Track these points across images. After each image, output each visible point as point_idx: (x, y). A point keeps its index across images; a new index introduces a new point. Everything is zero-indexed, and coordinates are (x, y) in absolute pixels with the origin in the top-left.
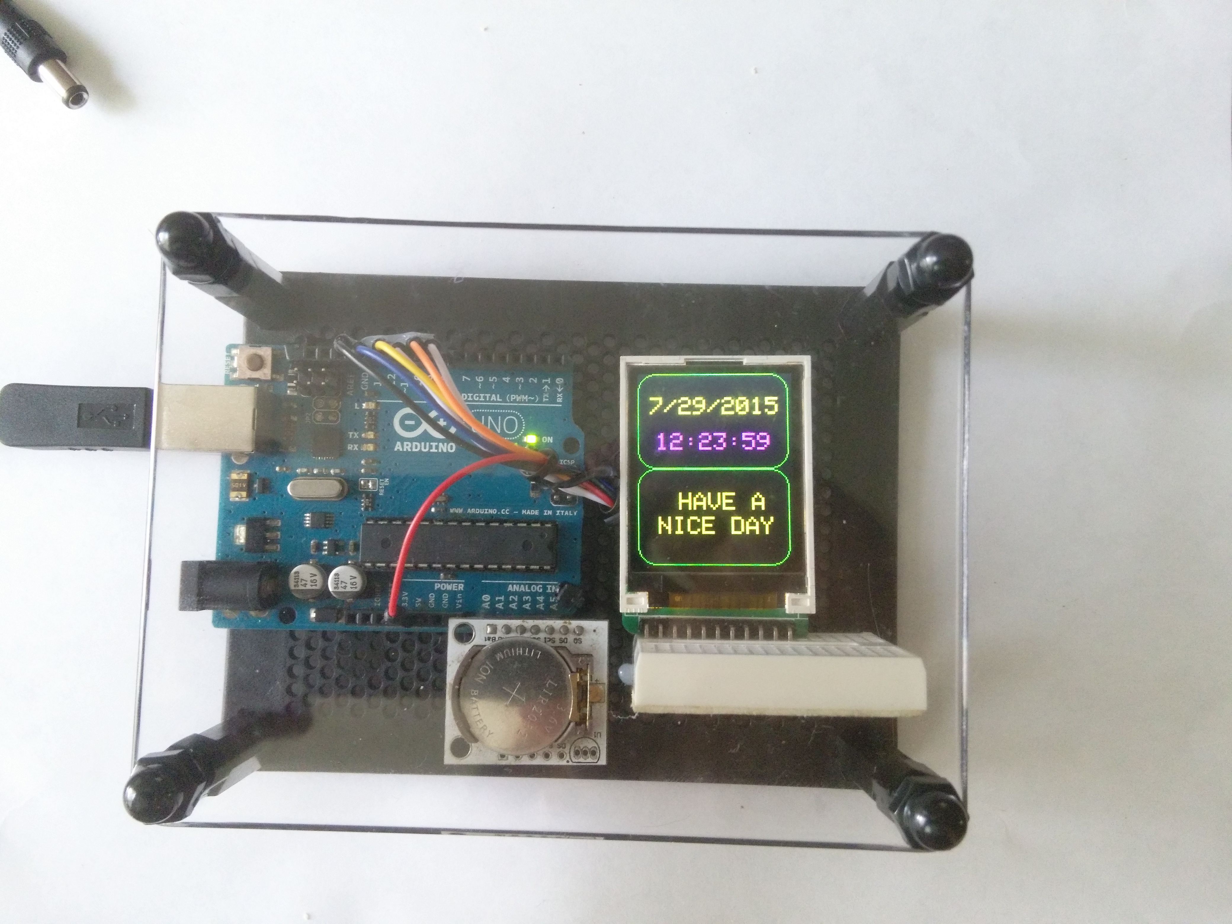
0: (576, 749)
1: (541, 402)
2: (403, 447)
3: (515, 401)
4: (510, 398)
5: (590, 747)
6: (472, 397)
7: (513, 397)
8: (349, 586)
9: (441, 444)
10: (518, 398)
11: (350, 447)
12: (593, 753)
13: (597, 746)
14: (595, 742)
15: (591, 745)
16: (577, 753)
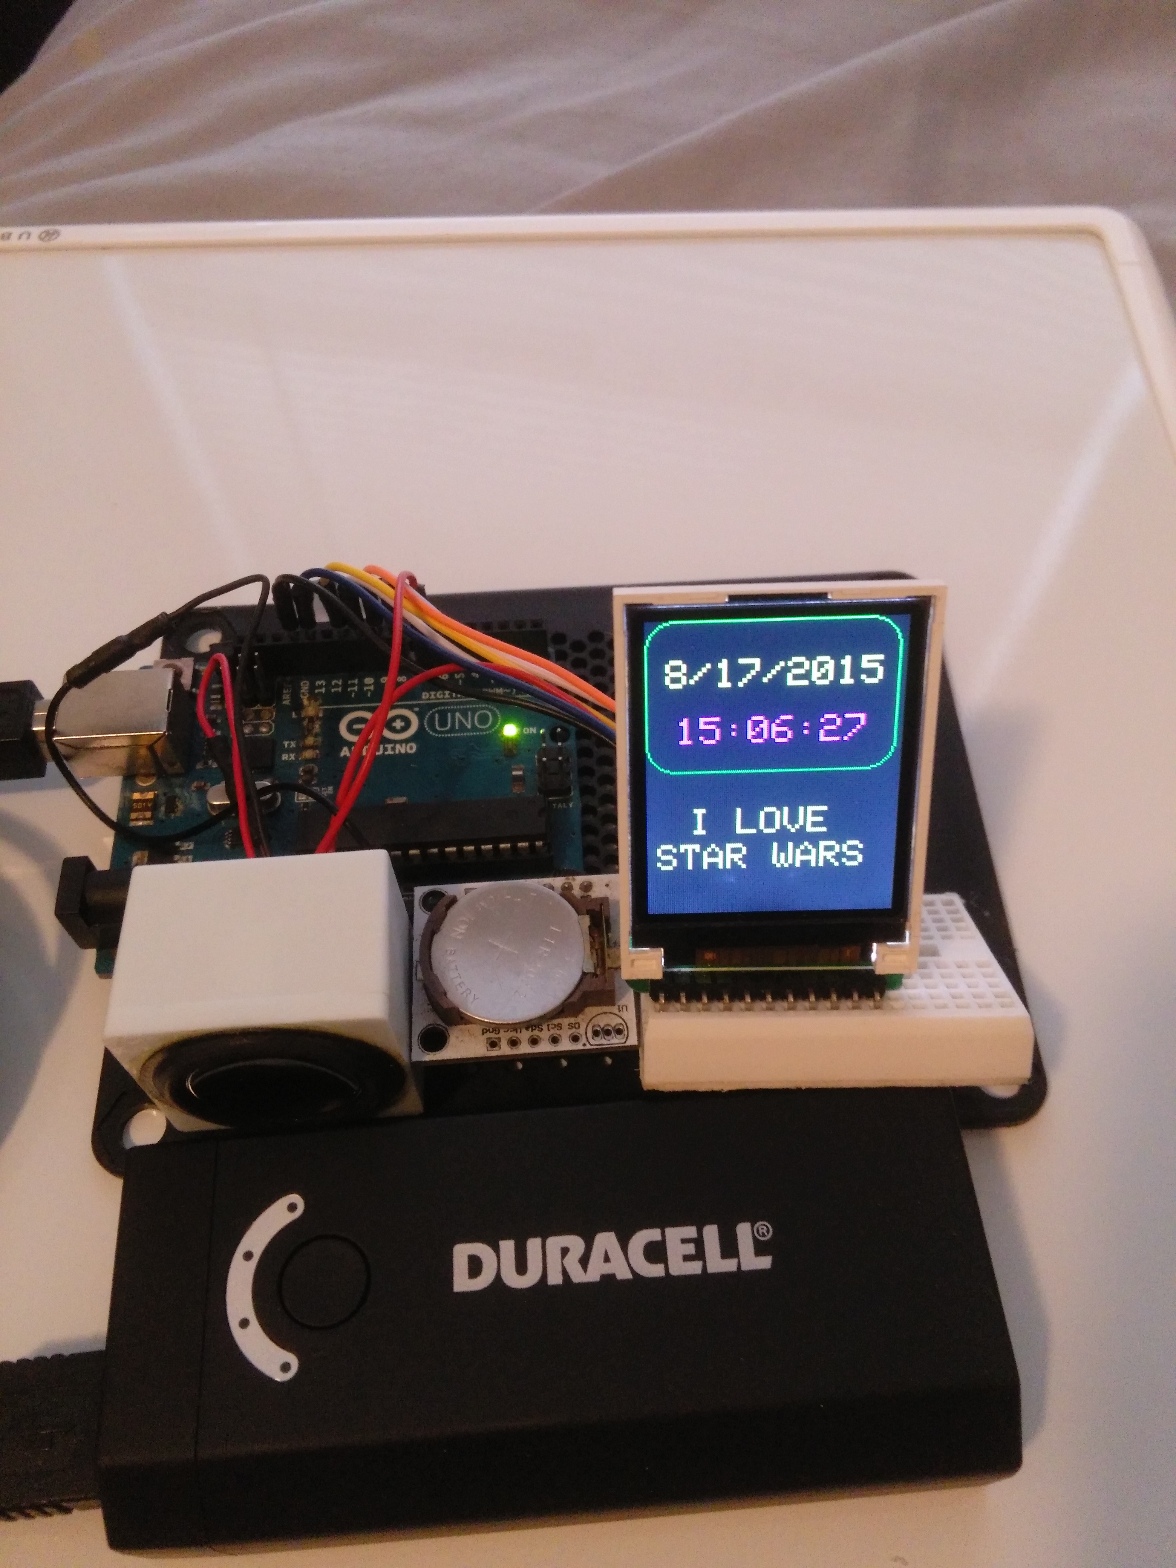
0: (595, 1029)
2: (350, 752)
5: (613, 1025)
6: (435, 695)
9: (398, 746)
11: (285, 757)
12: (619, 1032)
13: (623, 1023)
14: (621, 1017)
15: (614, 1021)
16: (596, 1033)
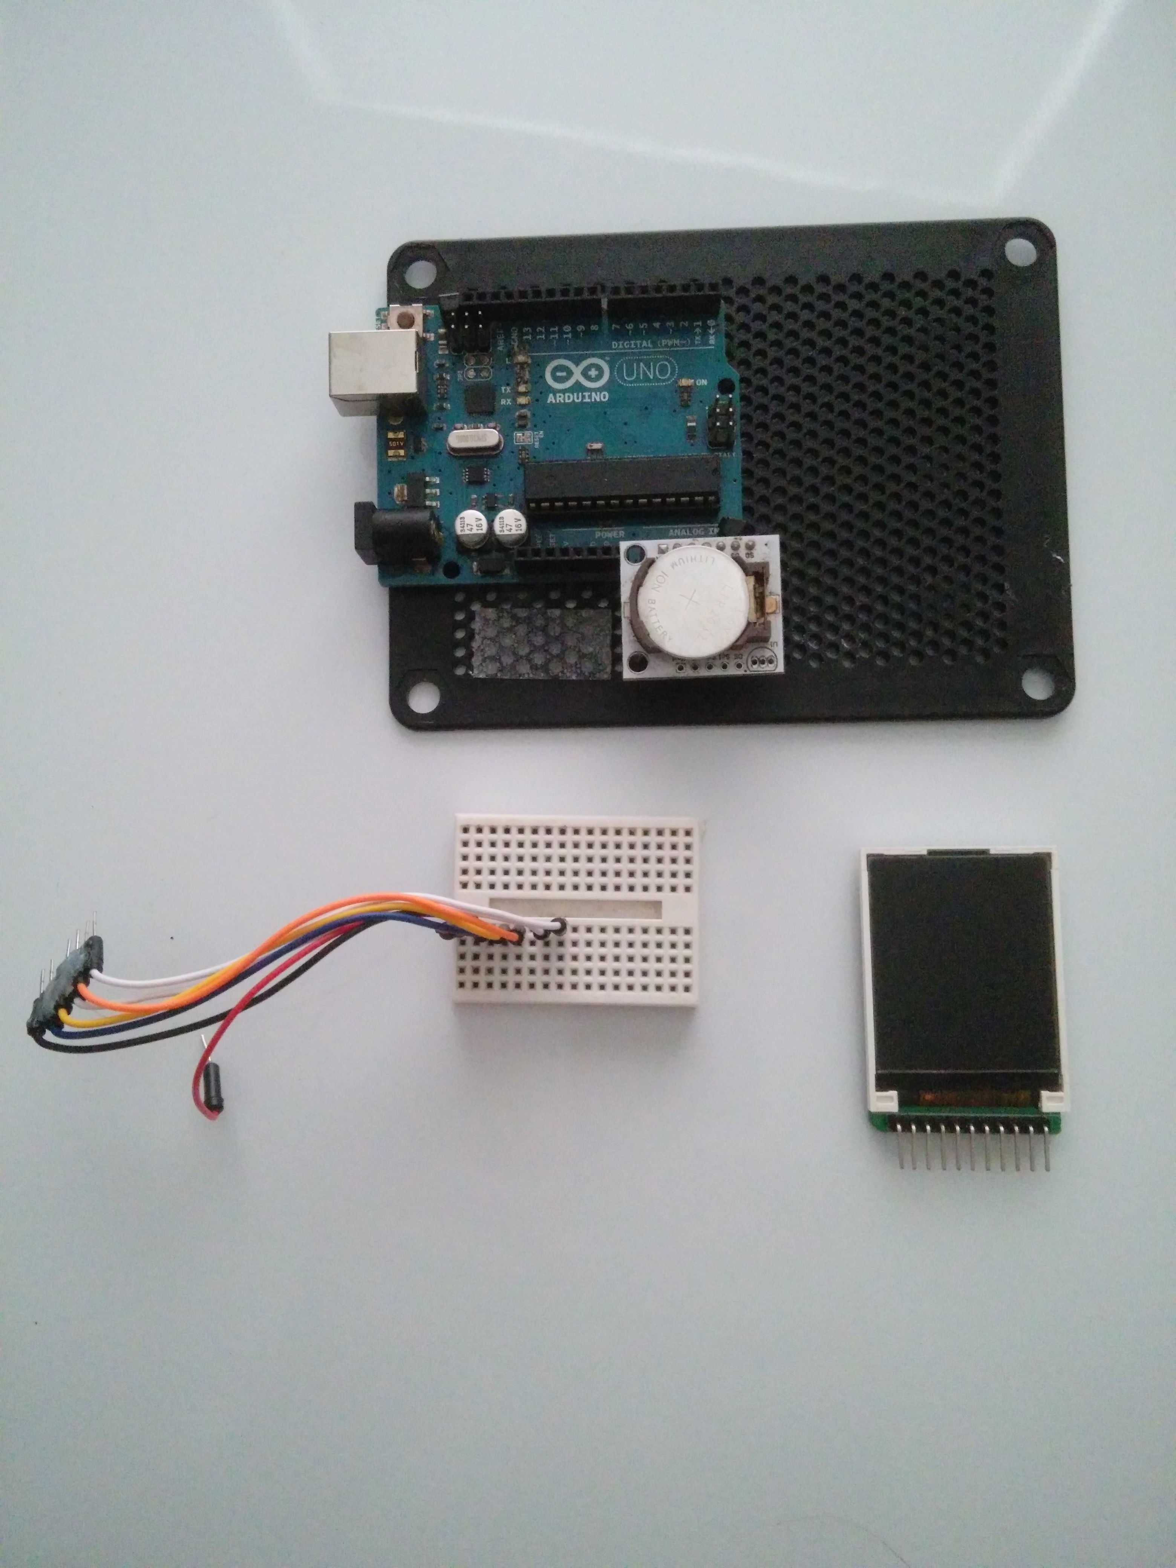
0: (753, 659)
1: (693, 344)
2: (555, 399)
3: (666, 346)
4: (661, 344)
5: (767, 656)
6: (623, 344)
7: (664, 342)
8: (514, 528)
9: (593, 394)
10: (670, 343)
11: (503, 402)
12: (771, 662)
13: (774, 655)
14: (771, 650)
15: (768, 654)
16: (754, 663)
